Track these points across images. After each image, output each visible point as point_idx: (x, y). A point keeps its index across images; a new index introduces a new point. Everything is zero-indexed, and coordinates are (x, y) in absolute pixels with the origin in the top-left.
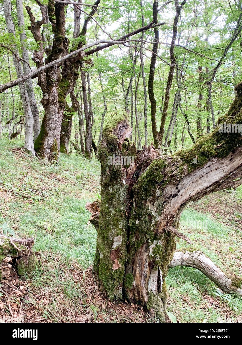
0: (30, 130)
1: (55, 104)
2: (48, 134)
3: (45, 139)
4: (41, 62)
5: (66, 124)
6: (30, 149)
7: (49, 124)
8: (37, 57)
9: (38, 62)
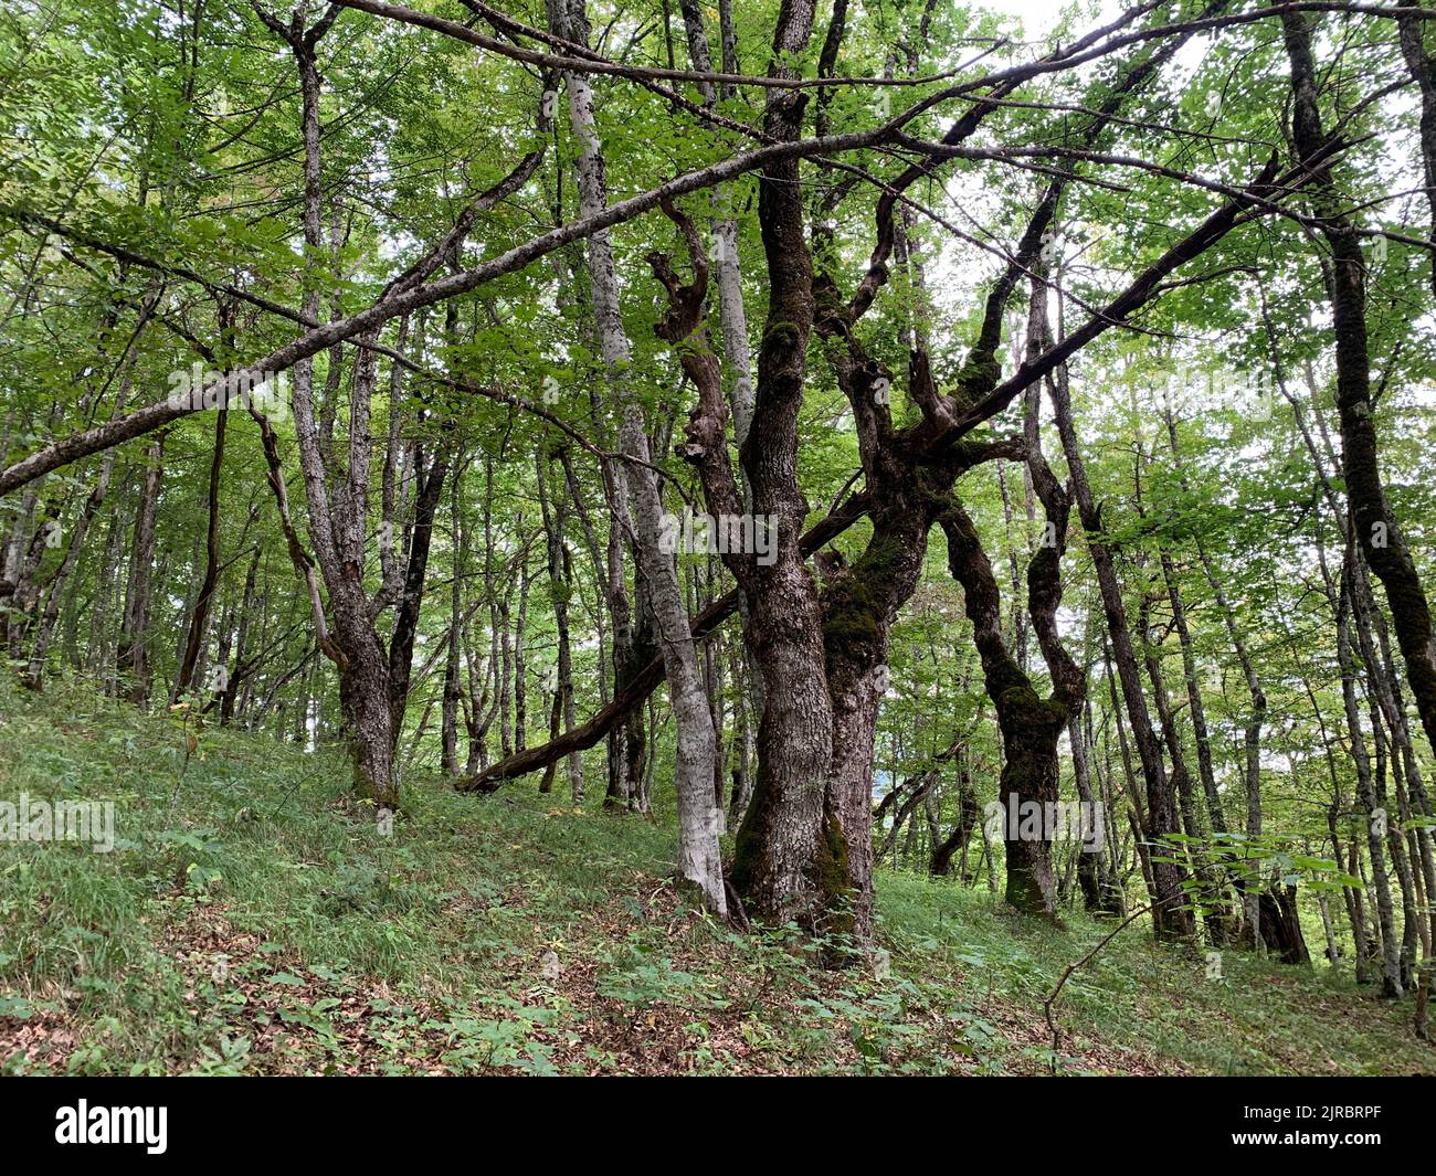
0: (694, 780)
1: (798, 637)
2: (780, 791)
3: (772, 821)
4: (709, 455)
5: (1027, 773)
6: (698, 876)
7: (781, 744)
8: (693, 440)
9: (698, 456)
